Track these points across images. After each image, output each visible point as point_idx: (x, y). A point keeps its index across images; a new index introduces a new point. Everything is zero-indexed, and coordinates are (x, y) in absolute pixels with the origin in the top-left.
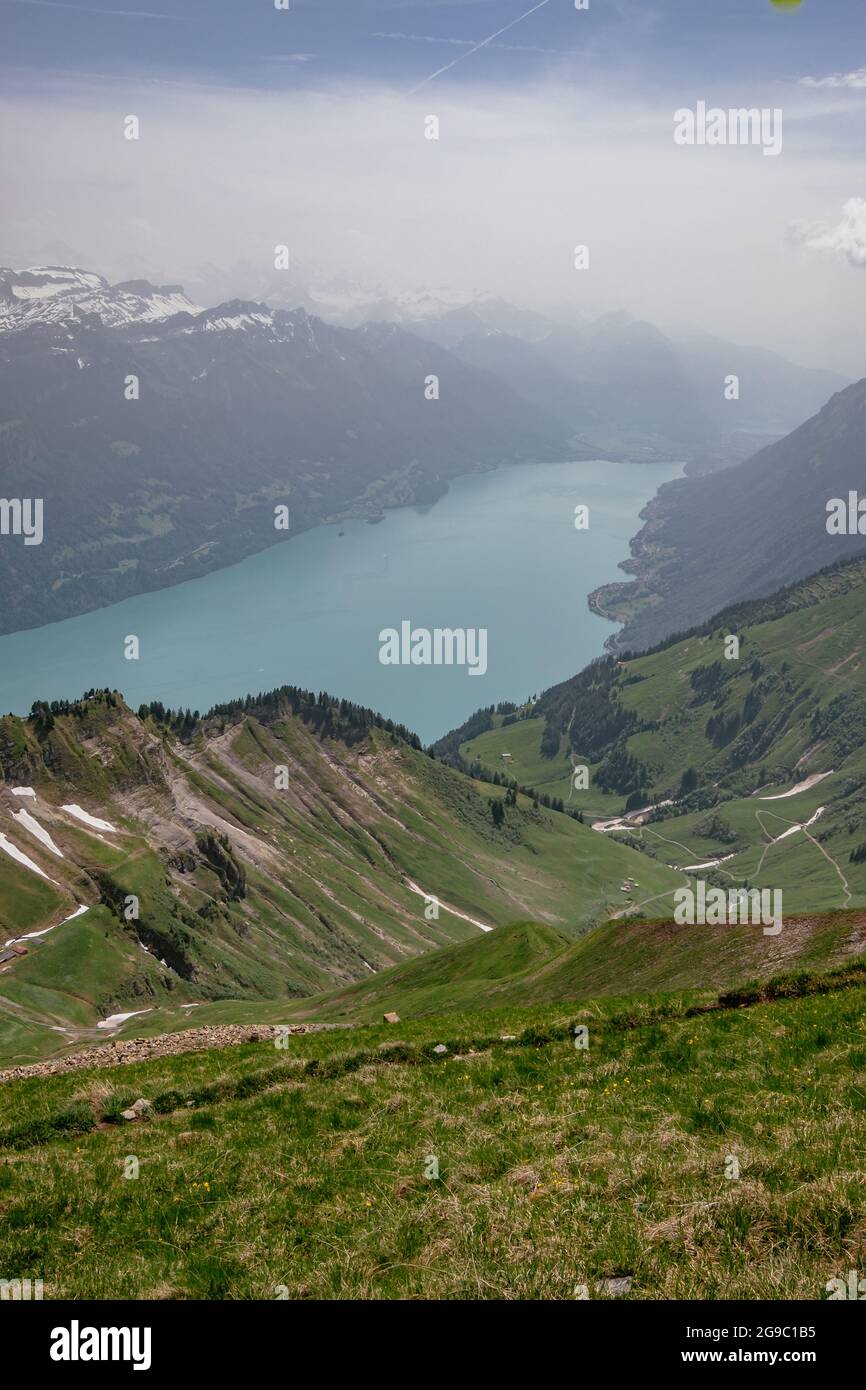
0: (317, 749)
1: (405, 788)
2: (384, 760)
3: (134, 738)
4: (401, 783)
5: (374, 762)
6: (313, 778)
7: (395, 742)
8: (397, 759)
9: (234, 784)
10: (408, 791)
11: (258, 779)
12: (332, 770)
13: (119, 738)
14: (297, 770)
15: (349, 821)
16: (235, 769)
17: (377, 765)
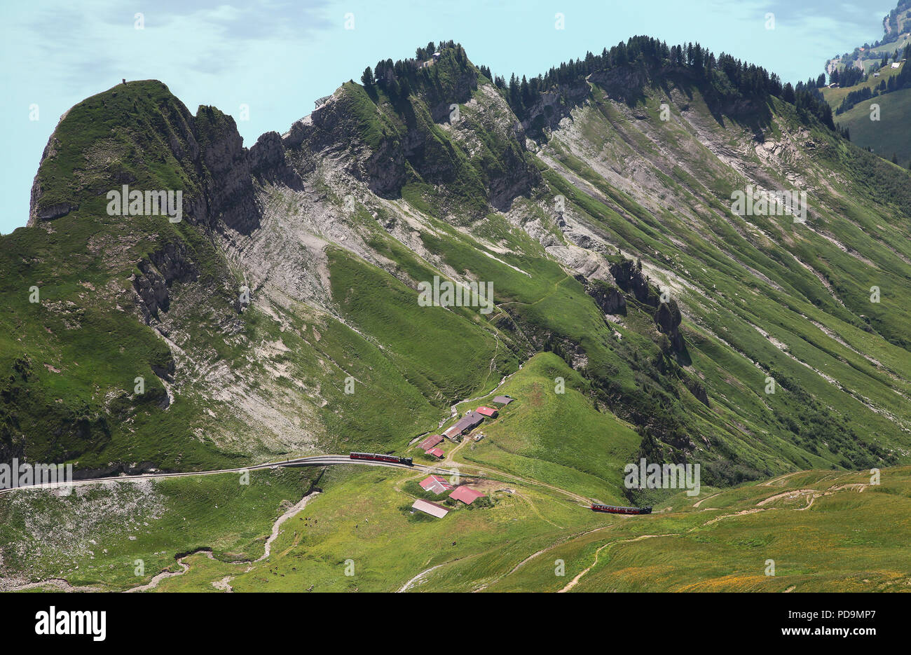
0: (695, 134)
1: (831, 189)
2: (792, 148)
3: (497, 116)
4: (823, 182)
5: (778, 151)
6: (701, 177)
7: (805, 121)
8: (808, 145)
9: (601, 187)
10: (835, 193)
11: (628, 180)
12: (722, 165)
13: (480, 115)
14: (676, 167)
15: (768, 242)
16: (596, 166)
17: (785, 154)
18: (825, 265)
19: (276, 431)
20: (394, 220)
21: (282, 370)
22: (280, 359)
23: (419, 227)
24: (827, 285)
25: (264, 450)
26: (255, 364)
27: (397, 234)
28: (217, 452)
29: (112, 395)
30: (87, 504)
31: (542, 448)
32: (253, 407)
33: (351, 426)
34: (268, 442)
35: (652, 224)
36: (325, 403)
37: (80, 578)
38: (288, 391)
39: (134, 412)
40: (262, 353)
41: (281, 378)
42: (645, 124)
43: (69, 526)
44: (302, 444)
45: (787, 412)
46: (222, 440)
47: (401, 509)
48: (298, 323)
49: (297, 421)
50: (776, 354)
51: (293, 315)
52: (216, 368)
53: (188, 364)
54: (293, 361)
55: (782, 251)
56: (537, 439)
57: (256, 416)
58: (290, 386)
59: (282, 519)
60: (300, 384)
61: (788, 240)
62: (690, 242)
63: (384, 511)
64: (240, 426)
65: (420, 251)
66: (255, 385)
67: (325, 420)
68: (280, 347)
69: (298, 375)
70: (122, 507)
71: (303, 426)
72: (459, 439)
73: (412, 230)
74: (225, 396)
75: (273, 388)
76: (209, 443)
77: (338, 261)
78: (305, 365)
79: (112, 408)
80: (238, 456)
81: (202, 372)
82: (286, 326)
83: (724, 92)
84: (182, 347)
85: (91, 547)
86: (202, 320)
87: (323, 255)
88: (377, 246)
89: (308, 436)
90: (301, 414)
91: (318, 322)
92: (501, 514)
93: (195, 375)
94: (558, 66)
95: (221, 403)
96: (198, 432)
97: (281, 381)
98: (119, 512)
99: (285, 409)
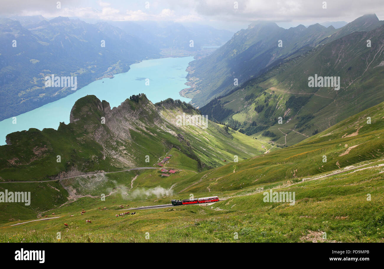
18: (207, 137)
19: (127, 164)
20: (139, 124)
21: (125, 152)
22: (124, 150)
23: (144, 126)
24: (208, 140)
25: (125, 167)
26: (120, 151)
27: (140, 127)
28: (116, 168)
29: (93, 156)
30: (92, 179)
31: (181, 164)
32: (121, 159)
33: (141, 162)
34: (126, 166)
35: (178, 130)
36: (135, 158)
37: (94, 194)
38: (127, 156)
39: (98, 160)
40: (121, 149)
41: (125, 153)
42: (173, 113)
43: (89, 184)
44: (132, 166)
45: (209, 161)
46: (117, 165)
47: (159, 176)
48: (126, 143)
49: (130, 161)
50: (205, 151)
51: (125, 141)
52: (112, 152)
53: (107, 151)
54: (127, 150)
55: (199, 135)
56: (179, 162)
57: (122, 161)
58: (128, 155)
59: (132, 181)
60: (129, 154)
61: (200, 133)
62: (185, 133)
63: (155, 176)
64: (119, 163)
65: (145, 130)
66: (121, 155)
67: (136, 161)
68: (124, 147)
69: (129, 153)
70: (99, 180)
71: (132, 162)
72: (165, 163)
73: (143, 126)
74: (115, 157)
75: (124, 155)
76: (114, 167)
77: (131, 132)
78: (130, 151)
79: (94, 159)
80: (120, 168)
81: (110, 152)
82: (124, 144)
83: (185, 108)
84: (105, 147)
85: (94, 188)
86: (108, 142)
87: (129, 130)
88: (138, 129)
89: (133, 164)
90: (131, 160)
91: (130, 143)
92: (181, 174)
93: (109, 153)
94: (159, 102)
95: (115, 158)
96: (111, 164)
97: (126, 154)
98: (99, 181)
99: (127, 159)
